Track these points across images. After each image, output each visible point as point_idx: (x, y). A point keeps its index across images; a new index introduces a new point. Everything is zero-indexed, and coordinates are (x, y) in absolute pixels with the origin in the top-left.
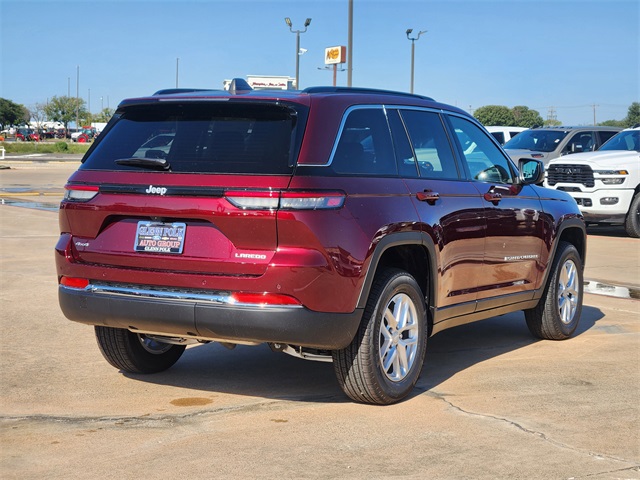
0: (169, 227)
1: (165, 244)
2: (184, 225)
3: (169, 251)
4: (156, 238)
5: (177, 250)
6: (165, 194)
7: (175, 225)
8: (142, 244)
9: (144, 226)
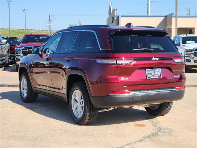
0: (156, 70)
1: (156, 75)
2: (160, 69)
3: (158, 77)
4: (153, 74)
5: (161, 77)
6: (158, 60)
7: (158, 69)
8: (149, 76)
9: (148, 70)
